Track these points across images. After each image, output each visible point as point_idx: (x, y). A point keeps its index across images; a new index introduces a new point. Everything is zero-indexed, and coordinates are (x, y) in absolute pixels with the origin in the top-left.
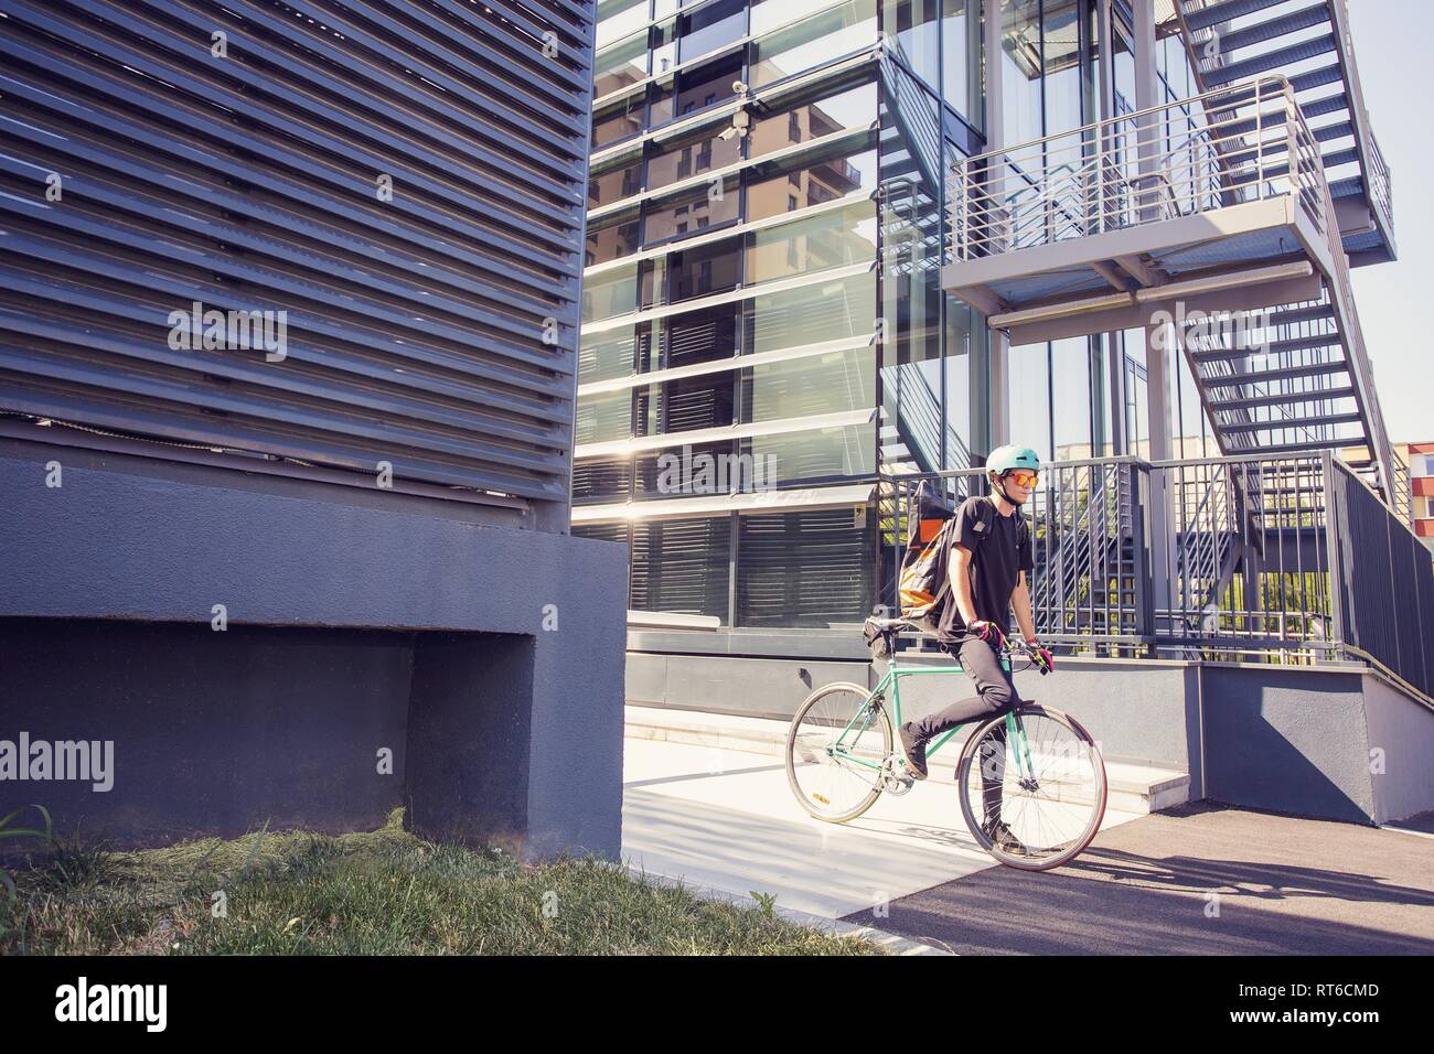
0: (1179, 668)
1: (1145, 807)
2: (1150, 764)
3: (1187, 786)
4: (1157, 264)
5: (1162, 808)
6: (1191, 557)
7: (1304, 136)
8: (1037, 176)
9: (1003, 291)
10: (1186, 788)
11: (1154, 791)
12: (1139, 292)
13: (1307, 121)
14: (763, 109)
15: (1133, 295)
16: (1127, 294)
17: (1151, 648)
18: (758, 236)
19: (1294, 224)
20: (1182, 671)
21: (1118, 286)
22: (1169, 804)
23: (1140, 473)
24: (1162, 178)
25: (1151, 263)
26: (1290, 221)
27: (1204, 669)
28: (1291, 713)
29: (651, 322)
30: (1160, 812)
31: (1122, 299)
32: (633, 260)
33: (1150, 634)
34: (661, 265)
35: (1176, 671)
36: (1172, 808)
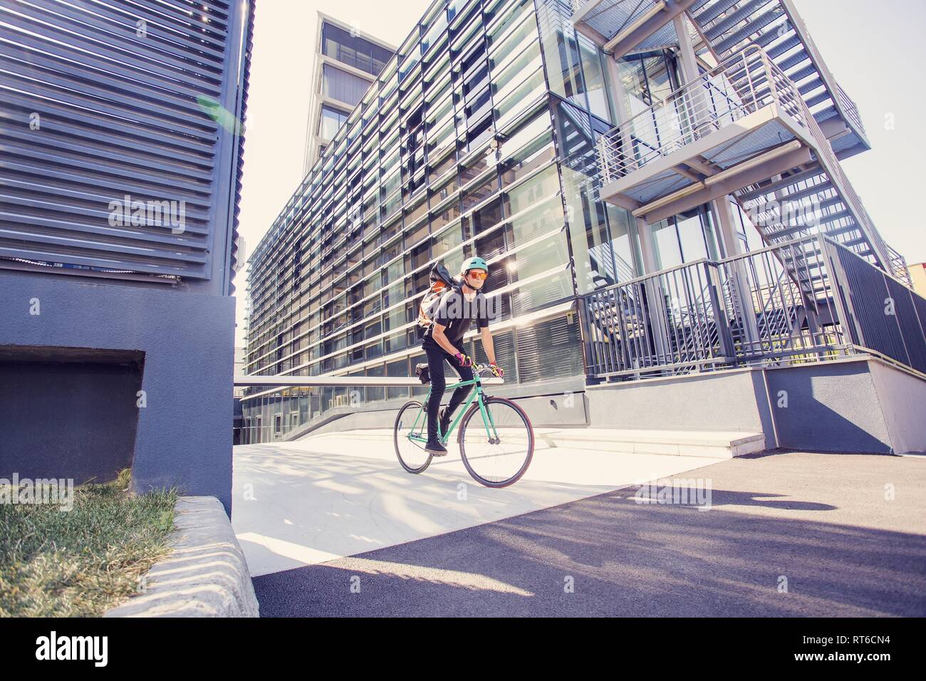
0: (747, 372)
1: (729, 454)
3: (764, 440)
4: (711, 163)
5: (743, 454)
7: (784, 80)
9: (637, 197)
10: (762, 442)
11: (734, 444)
12: (706, 180)
13: (784, 73)
14: (503, 137)
15: (703, 183)
16: (700, 182)
17: (734, 363)
18: (510, 194)
19: (778, 117)
20: (750, 373)
21: (694, 179)
22: (748, 452)
23: (710, 267)
25: (708, 162)
26: (776, 116)
27: (766, 371)
28: (824, 390)
29: (470, 245)
30: (741, 457)
31: (699, 185)
32: (459, 219)
33: (731, 356)
34: (471, 219)
35: (746, 374)
36: (751, 454)
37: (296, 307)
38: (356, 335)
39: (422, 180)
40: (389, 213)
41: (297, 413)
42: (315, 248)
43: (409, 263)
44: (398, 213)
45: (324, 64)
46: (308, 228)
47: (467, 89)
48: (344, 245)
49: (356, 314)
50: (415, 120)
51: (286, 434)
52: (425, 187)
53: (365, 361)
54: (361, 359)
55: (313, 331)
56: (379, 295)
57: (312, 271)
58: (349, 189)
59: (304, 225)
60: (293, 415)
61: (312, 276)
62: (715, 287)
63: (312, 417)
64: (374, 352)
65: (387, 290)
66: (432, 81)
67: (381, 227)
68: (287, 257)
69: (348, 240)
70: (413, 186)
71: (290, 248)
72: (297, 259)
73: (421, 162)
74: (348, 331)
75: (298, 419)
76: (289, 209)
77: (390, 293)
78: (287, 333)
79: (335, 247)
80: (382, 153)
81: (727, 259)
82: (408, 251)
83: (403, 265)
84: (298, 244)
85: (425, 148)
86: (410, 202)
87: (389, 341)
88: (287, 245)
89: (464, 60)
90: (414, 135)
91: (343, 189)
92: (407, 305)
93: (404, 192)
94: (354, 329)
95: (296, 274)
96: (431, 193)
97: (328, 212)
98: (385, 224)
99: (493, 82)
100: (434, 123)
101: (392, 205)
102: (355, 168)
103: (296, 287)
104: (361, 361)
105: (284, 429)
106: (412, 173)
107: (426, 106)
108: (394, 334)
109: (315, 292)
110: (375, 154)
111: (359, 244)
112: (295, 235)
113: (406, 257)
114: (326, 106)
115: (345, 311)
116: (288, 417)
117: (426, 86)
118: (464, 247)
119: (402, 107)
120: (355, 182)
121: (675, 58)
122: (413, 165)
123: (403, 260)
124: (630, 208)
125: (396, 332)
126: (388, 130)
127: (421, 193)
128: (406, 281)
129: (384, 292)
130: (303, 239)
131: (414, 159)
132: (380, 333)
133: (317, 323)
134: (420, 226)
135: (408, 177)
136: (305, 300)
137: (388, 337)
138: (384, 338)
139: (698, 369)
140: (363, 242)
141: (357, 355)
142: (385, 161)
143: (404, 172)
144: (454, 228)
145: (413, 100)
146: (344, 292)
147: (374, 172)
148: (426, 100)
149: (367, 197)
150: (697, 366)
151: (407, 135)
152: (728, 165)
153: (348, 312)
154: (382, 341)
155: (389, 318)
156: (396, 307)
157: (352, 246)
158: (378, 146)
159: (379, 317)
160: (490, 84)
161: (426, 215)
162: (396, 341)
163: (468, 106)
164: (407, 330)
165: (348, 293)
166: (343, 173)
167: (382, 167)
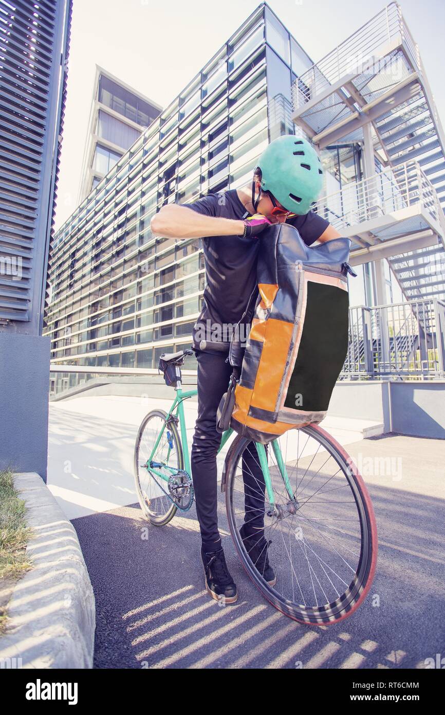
0: (379, 383)
1: (362, 436)
2: (369, 420)
3: (383, 428)
4: (375, 236)
5: (370, 436)
6: (398, 344)
8: (340, 215)
11: (365, 430)
12: (370, 247)
15: (368, 249)
16: (366, 249)
17: (371, 376)
19: (422, 214)
20: (381, 385)
21: (363, 246)
22: (373, 435)
23: (365, 311)
24: (378, 207)
25: (373, 236)
26: (420, 213)
27: (391, 383)
28: (422, 398)
30: (366, 438)
31: (365, 251)
32: (197, 253)
33: (371, 371)
35: (378, 385)
36: (374, 436)
37: (70, 301)
38: (117, 328)
40: (145, 241)
41: (67, 379)
42: (87, 259)
43: (159, 279)
44: (153, 241)
45: (99, 110)
46: (81, 242)
47: (211, 156)
48: (109, 259)
49: (116, 312)
50: (169, 173)
51: (58, 394)
53: (121, 347)
55: (82, 321)
56: (134, 300)
57: (84, 276)
58: (116, 217)
59: (78, 240)
60: (64, 381)
61: (84, 279)
62: (366, 325)
63: (79, 383)
64: (127, 341)
65: (141, 298)
66: (185, 144)
67: (139, 250)
68: (64, 262)
69: (113, 256)
71: (67, 256)
72: (72, 265)
74: (109, 325)
75: (68, 383)
76: (67, 225)
77: (143, 300)
78: (62, 319)
79: (102, 260)
80: (143, 194)
81: (378, 306)
82: (158, 271)
83: (154, 281)
84: (74, 254)
85: (176, 195)
87: (140, 334)
88: (65, 253)
89: (211, 133)
90: (169, 184)
91: (110, 217)
92: (154, 311)
94: (114, 323)
95: (71, 276)
97: (99, 232)
98: (142, 248)
99: (231, 154)
100: (184, 177)
101: (148, 235)
102: (121, 201)
103: (71, 286)
104: (118, 347)
105: (57, 390)
107: (179, 163)
108: (143, 331)
109: (86, 292)
110: (137, 193)
111: (121, 260)
112: (71, 247)
113: (156, 275)
114: (99, 145)
115: (108, 309)
116: (60, 381)
117: (181, 147)
118: (200, 275)
119: (161, 160)
120: (121, 213)
121: (360, 150)
123: (154, 277)
125: (146, 328)
126: (149, 176)
128: (155, 293)
129: (138, 299)
130: (78, 250)
132: (133, 328)
133: (86, 316)
134: (168, 253)
136: (77, 297)
137: (140, 332)
139: (349, 378)
140: (124, 260)
141: (116, 342)
142: (144, 201)
144: (193, 259)
145: (170, 157)
146: (108, 295)
147: (136, 208)
148: (180, 159)
149: (129, 226)
150: (349, 377)
151: (163, 184)
152: (386, 239)
153: (110, 310)
154: (135, 334)
155: (140, 318)
156: (146, 311)
157: (116, 261)
158: (140, 188)
159: (133, 317)
160: (228, 155)
161: (173, 246)
162: (145, 336)
163: (211, 169)
164: (154, 329)
165: (110, 296)
166: (112, 204)
167: (142, 204)
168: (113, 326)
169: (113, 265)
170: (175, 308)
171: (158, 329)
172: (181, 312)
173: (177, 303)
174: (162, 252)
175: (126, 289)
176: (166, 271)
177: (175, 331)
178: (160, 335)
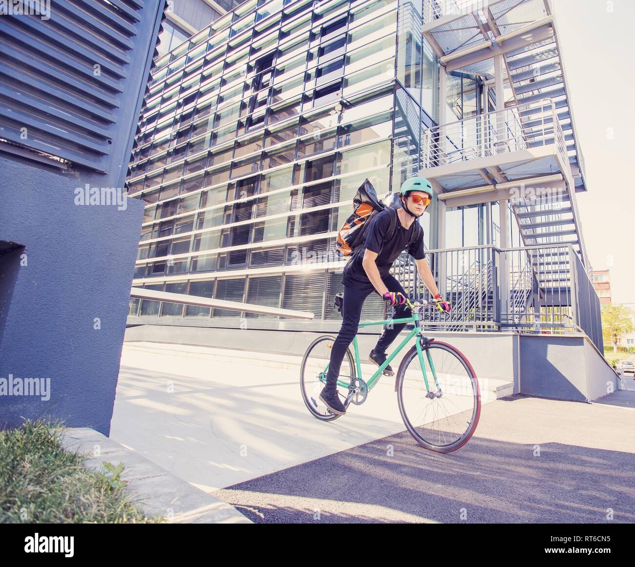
0: (510, 335)
1: (495, 396)
2: (497, 378)
3: (513, 387)
4: (503, 173)
5: (502, 397)
9: (444, 184)
11: (498, 389)
12: (497, 185)
14: (348, 104)
15: (495, 186)
16: (492, 186)
17: (499, 327)
18: (344, 155)
19: (556, 155)
20: (512, 337)
21: (490, 182)
22: (505, 395)
23: (496, 252)
27: (520, 336)
28: (555, 355)
29: (297, 190)
30: (501, 399)
31: (491, 188)
32: (292, 164)
33: (499, 322)
34: (303, 167)
35: (509, 337)
36: (506, 397)
38: (162, 249)
39: (261, 119)
40: (219, 140)
43: (233, 191)
44: (230, 143)
47: (322, 52)
48: (163, 158)
50: (265, 63)
52: (263, 126)
53: (166, 275)
54: (163, 273)
56: (194, 215)
58: (179, 106)
64: (178, 269)
65: (204, 213)
66: (290, 33)
67: (209, 152)
69: (169, 154)
70: (250, 122)
73: (264, 103)
74: (151, 244)
77: (207, 217)
79: (152, 157)
80: (224, 82)
82: (234, 181)
83: (226, 192)
85: (270, 91)
86: (243, 136)
87: (197, 260)
89: (325, 26)
90: (261, 76)
91: (172, 103)
92: (223, 231)
93: (240, 125)
94: (158, 243)
96: (267, 133)
98: (214, 149)
99: (348, 55)
100: (281, 72)
101: (224, 134)
102: (190, 87)
104: (162, 275)
106: (252, 111)
107: (278, 53)
108: (203, 256)
110: (215, 80)
113: (230, 186)
115: (152, 223)
117: (282, 35)
119: (254, 46)
120: (187, 101)
121: (482, 85)
122: (254, 103)
123: (227, 187)
124: (437, 192)
125: (206, 254)
126: (234, 63)
127: (258, 131)
128: (227, 208)
129: (200, 214)
131: (256, 97)
132: (188, 252)
135: (246, 113)
137: (197, 257)
138: (192, 258)
139: (474, 329)
140: (185, 161)
141: (159, 269)
142: (225, 90)
143: (243, 106)
144: (284, 171)
145: (267, 43)
146: (155, 204)
147: (211, 97)
148: (280, 48)
149: (196, 120)
150: (474, 326)
151: (253, 74)
152: (513, 178)
153: (154, 225)
154: (189, 260)
155: (200, 239)
156: (210, 231)
157: (172, 162)
158: (220, 75)
159: (190, 237)
160: (344, 55)
161: (259, 152)
162: (204, 263)
163: (320, 67)
164: (219, 254)
165: (158, 207)
166: (176, 88)
167: (221, 95)
168: (157, 247)
169: (168, 167)
170: (254, 230)
171: (226, 255)
172: (260, 236)
173: (257, 224)
174: (243, 157)
175: (184, 199)
176: (245, 182)
177: (249, 259)
178: (227, 263)
